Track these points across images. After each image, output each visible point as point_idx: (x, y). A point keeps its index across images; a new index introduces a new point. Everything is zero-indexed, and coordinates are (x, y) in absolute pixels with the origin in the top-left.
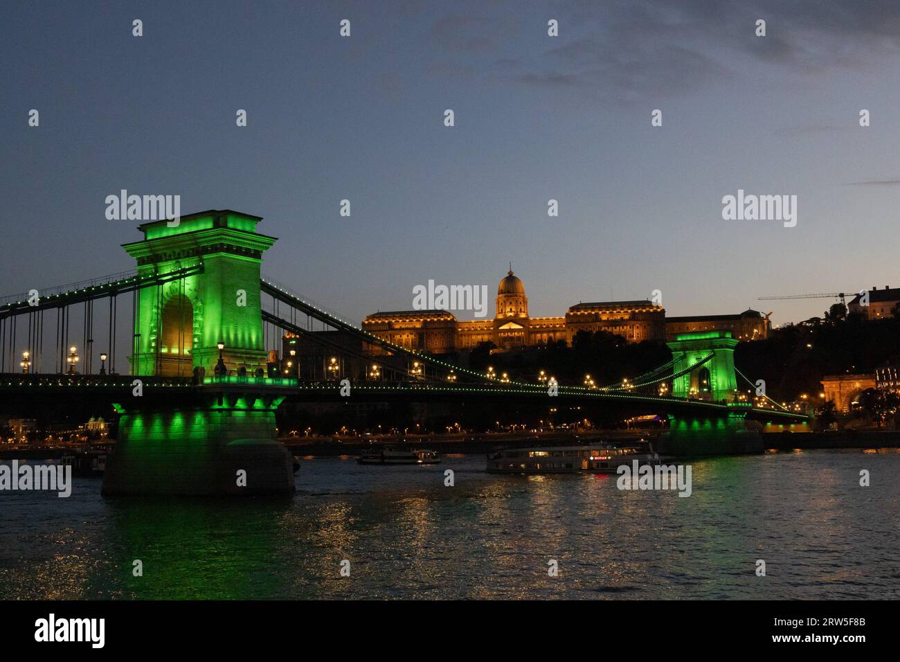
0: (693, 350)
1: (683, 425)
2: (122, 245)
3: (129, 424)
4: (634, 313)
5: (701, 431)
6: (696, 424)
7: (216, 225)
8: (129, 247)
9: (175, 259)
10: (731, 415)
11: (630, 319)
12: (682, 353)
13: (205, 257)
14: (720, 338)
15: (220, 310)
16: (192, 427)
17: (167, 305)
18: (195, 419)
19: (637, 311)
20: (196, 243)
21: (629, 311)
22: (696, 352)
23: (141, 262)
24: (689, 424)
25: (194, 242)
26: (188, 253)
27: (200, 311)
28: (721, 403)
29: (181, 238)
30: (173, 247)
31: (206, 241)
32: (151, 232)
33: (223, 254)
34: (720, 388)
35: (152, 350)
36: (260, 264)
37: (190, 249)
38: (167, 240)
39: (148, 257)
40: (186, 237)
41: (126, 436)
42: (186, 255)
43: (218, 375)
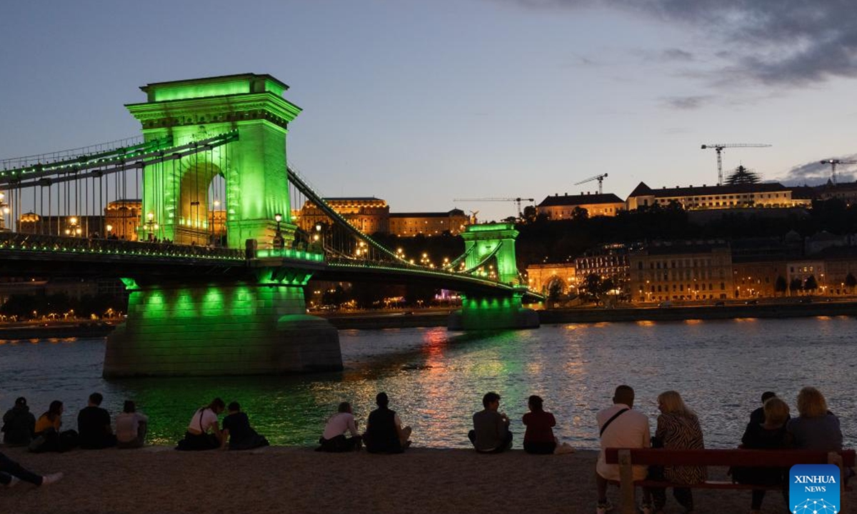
0: (483, 239)
1: (473, 304)
2: (125, 105)
3: (143, 301)
4: (363, 208)
5: (489, 310)
6: (485, 303)
7: (252, 91)
8: (134, 108)
9: (198, 123)
10: (515, 296)
11: (359, 214)
12: (473, 242)
13: (240, 123)
14: (507, 229)
15: (263, 181)
16: (235, 304)
17: (185, 174)
18: (237, 295)
19: (365, 206)
20: (231, 108)
21: (359, 206)
22: (485, 242)
23: (149, 125)
24: (479, 303)
25: (227, 106)
26: (215, 118)
27: (235, 180)
28: (507, 284)
29: (212, 101)
30: (197, 111)
31: (243, 107)
32: (161, 93)
33: (264, 121)
34: (506, 273)
35: (170, 222)
36: (285, 134)
37: (220, 114)
38: (189, 103)
39: (159, 120)
40: (218, 101)
41: (140, 314)
42: (212, 120)
43: (278, 248)
